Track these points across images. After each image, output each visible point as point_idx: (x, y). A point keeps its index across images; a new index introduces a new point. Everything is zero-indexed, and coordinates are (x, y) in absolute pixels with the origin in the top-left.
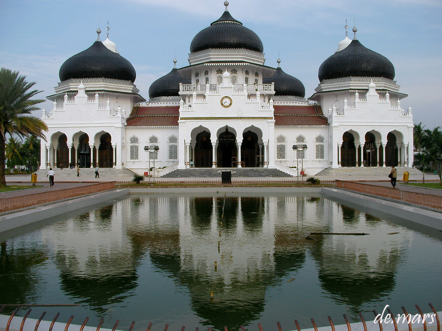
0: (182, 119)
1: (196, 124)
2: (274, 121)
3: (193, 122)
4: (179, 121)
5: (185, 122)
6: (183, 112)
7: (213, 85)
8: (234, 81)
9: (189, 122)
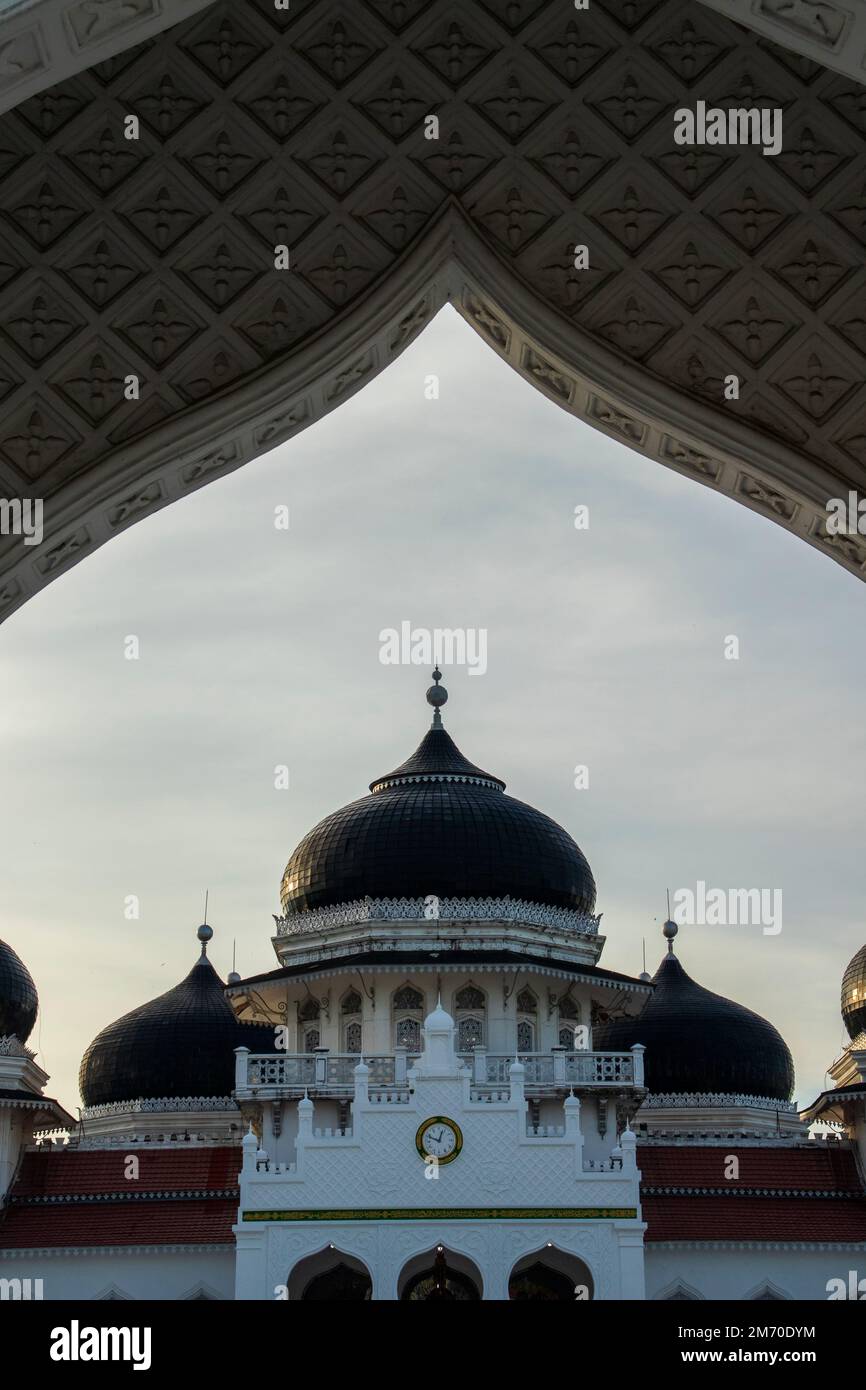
0: (250, 1216)
1: (311, 1240)
2: (639, 1224)
3: (300, 1231)
4: (240, 1227)
5: (262, 1233)
6: (255, 1188)
7: (380, 1060)
8: (469, 1037)
9: (278, 1231)
